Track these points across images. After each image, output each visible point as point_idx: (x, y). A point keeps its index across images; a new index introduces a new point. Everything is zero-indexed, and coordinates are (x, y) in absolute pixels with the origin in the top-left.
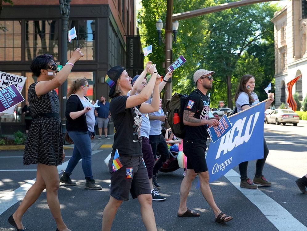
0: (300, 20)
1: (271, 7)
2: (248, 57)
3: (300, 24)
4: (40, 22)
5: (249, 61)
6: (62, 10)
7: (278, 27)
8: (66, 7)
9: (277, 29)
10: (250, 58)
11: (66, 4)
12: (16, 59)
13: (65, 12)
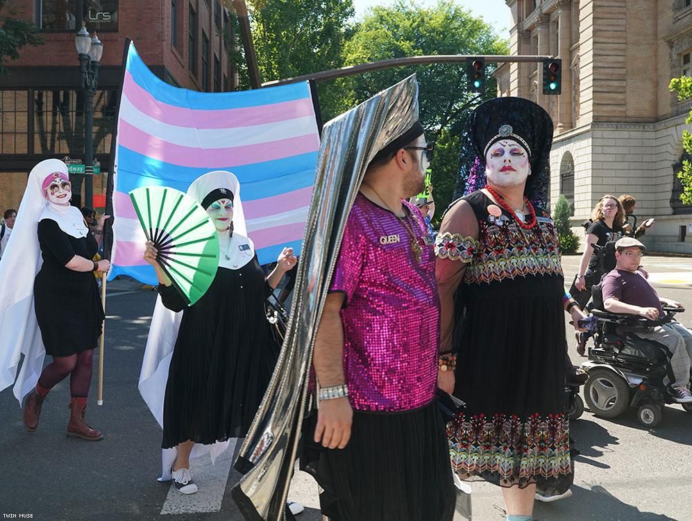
0: (530, 76)
1: (499, 46)
2: (450, 138)
3: (530, 85)
4: (62, 93)
5: (450, 145)
6: (84, 81)
7: (503, 86)
8: (91, 77)
9: (501, 89)
10: (453, 141)
11: (92, 71)
12: (19, 152)
13: (89, 85)
